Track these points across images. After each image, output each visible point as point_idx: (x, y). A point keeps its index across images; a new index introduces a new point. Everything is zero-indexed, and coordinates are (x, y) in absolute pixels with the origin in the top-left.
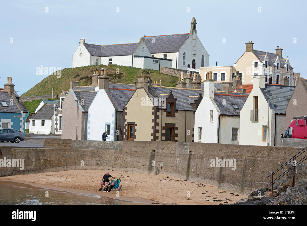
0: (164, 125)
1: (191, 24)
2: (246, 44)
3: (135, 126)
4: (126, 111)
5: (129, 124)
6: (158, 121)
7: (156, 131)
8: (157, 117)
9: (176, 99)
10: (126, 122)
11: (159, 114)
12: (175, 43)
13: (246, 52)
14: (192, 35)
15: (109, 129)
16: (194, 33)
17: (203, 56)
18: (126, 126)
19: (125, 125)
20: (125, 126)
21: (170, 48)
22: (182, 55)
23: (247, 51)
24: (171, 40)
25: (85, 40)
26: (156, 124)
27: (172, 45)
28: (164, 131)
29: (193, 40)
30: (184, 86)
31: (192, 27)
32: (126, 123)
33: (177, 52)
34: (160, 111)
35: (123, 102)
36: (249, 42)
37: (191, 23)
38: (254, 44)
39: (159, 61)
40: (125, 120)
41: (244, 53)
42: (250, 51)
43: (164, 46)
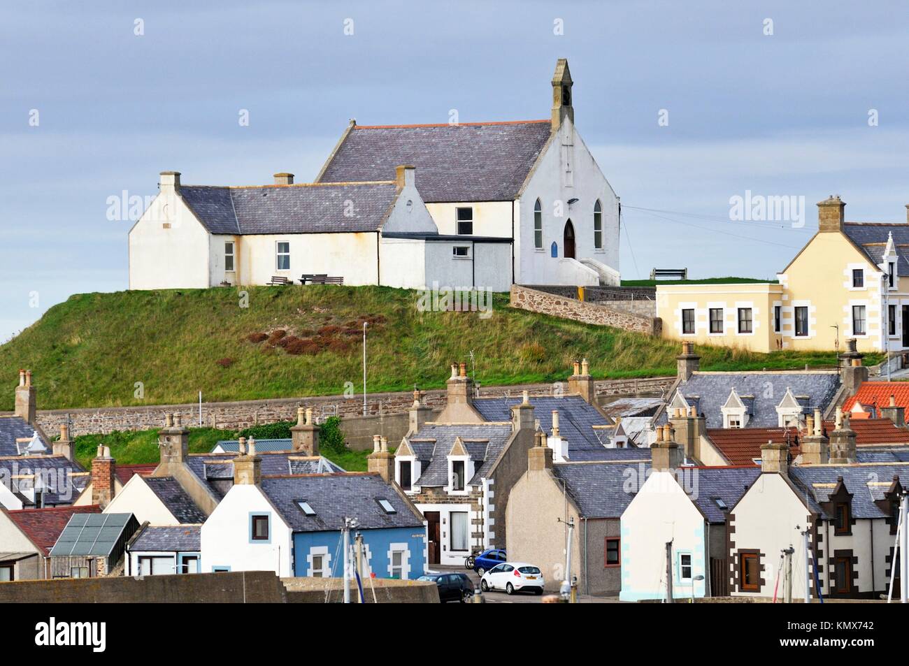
0: (832, 555)
1: (553, 86)
2: (819, 205)
3: (761, 558)
4: (732, 523)
5: (742, 553)
6: (822, 546)
7: (818, 569)
8: (818, 538)
9: (852, 495)
10: (734, 547)
11: (821, 530)
12: (495, 160)
13: (820, 234)
14: (560, 128)
15: (690, 564)
16: (567, 120)
17: (598, 205)
18: (736, 558)
19: (732, 555)
20: (733, 558)
21: (477, 183)
22: (532, 211)
23: (823, 229)
24: (472, 149)
25: (177, 175)
26: (818, 554)
27: (482, 167)
28: (832, 568)
29: (564, 149)
30: (824, 446)
31: (555, 99)
32: (733, 551)
33: (513, 201)
34: (824, 524)
35: (711, 499)
36: (829, 197)
37: (554, 84)
38: (845, 207)
39: (471, 248)
40: (733, 545)
41: (815, 236)
42: (834, 230)
43: (452, 171)
